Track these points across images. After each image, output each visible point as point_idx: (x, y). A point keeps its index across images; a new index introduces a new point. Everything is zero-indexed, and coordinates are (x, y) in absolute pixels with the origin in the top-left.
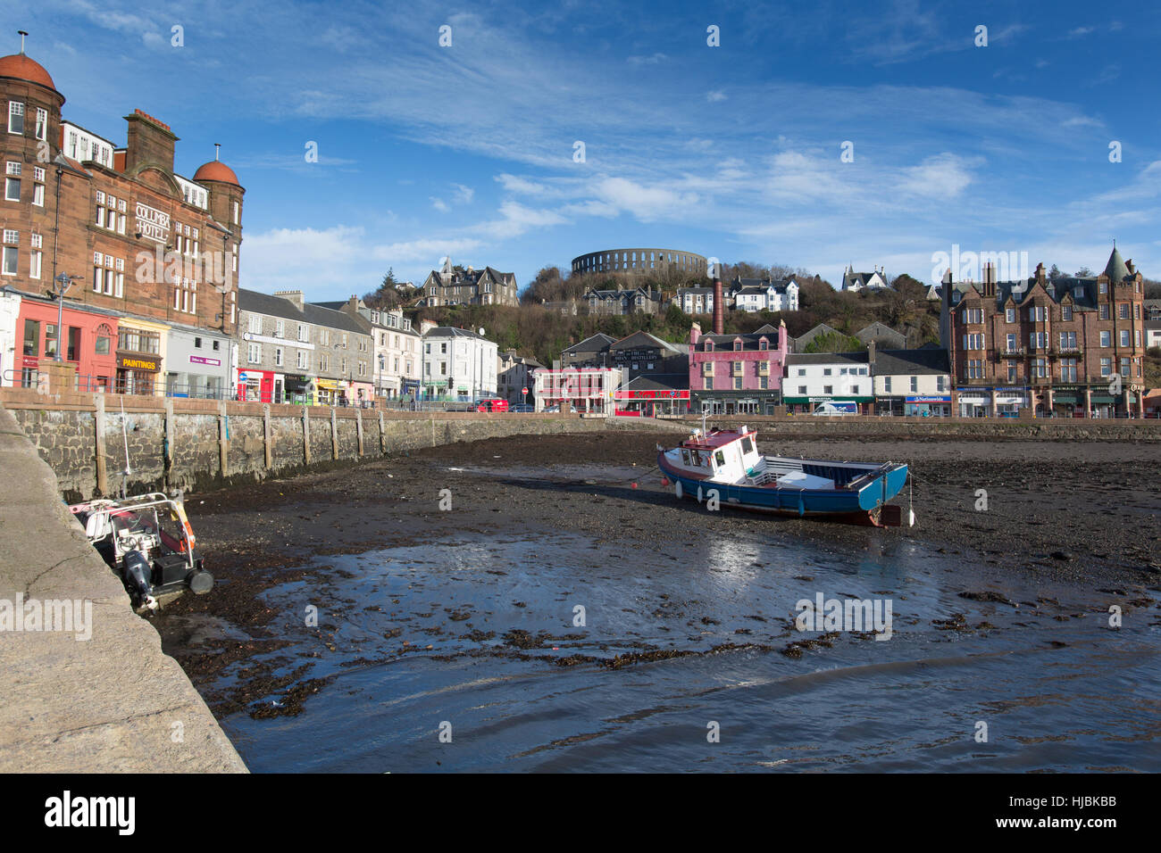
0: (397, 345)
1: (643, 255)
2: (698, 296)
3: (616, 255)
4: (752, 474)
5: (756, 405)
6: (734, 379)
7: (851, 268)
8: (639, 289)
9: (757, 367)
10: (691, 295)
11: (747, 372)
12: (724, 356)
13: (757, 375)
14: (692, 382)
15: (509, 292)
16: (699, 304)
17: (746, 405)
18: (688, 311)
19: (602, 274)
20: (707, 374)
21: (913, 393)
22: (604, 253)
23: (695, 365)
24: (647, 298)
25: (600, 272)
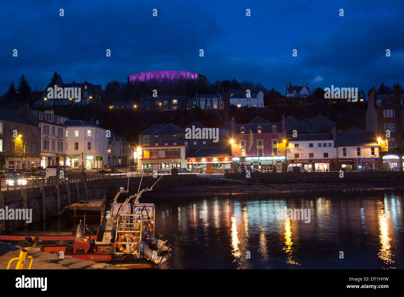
0: (53, 133)
2: (208, 99)
6: (258, 150)
7: (290, 83)
9: (271, 143)
10: (204, 99)
12: (252, 137)
13: (271, 147)
14: (233, 152)
15: (98, 97)
16: (209, 103)
18: (202, 107)
21: (359, 157)
24: (179, 100)
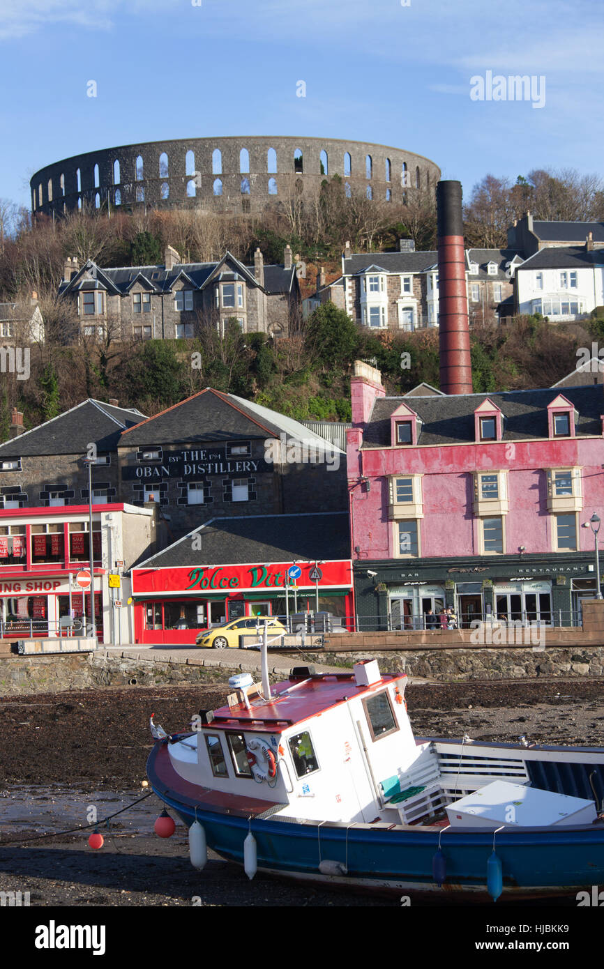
1: (244, 156)
2: (403, 275)
3: (164, 158)
4: (397, 794)
5: (544, 598)
6: (480, 524)
8: (229, 261)
9: (543, 487)
10: (383, 275)
11: (517, 503)
12: (449, 458)
13: (545, 508)
14: (358, 537)
16: (409, 299)
17: (516, 599)
18: (375, 320)
19: (121, 216)
20: (400, 511)
22: (125, 154)
23: (365, 487)
24: (251, 285)
25: (115, 208)
